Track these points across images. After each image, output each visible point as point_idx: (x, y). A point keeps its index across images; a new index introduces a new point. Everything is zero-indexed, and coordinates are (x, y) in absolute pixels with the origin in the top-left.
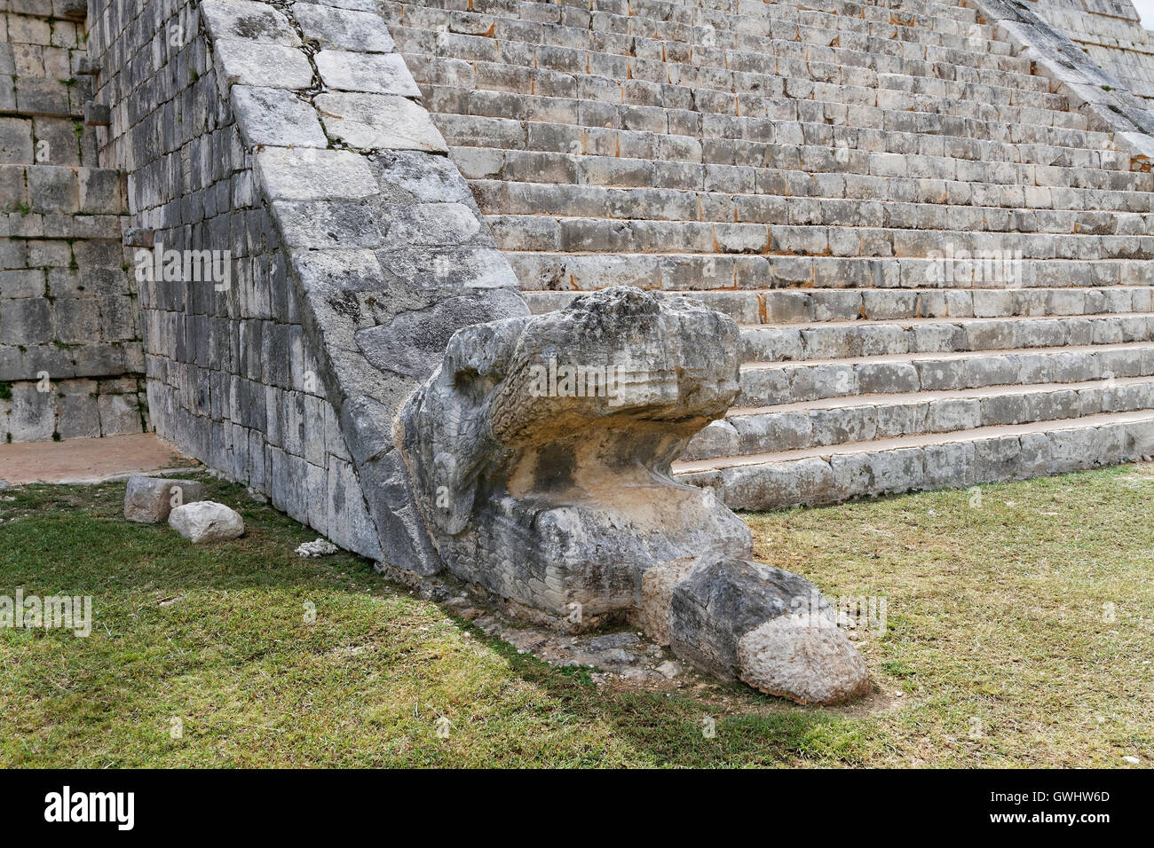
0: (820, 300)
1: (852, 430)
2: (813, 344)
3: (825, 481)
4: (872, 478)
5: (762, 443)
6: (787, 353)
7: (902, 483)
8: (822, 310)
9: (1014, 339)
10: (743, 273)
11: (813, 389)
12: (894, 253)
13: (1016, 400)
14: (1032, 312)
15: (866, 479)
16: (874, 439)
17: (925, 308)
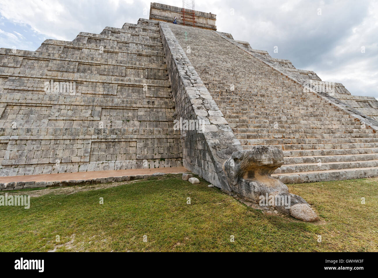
0: (294, 146)
1: (303, 169)
2: (293, 154)
3: (299, 179)
4: (308, 178)
5: (286, 171)
6: (289, 155)
7: (315, 180)
8: (294, 148)
9: (334, 153)
10: (279, 142)
11: (294, 162)
12: (307, 138)
13: (337, 165)
14: (337, 148)
15: (307, 179)
16: (308, 171)
17: (315, 147)
